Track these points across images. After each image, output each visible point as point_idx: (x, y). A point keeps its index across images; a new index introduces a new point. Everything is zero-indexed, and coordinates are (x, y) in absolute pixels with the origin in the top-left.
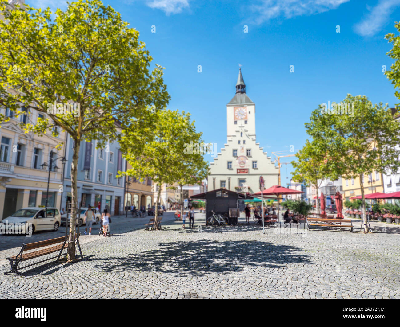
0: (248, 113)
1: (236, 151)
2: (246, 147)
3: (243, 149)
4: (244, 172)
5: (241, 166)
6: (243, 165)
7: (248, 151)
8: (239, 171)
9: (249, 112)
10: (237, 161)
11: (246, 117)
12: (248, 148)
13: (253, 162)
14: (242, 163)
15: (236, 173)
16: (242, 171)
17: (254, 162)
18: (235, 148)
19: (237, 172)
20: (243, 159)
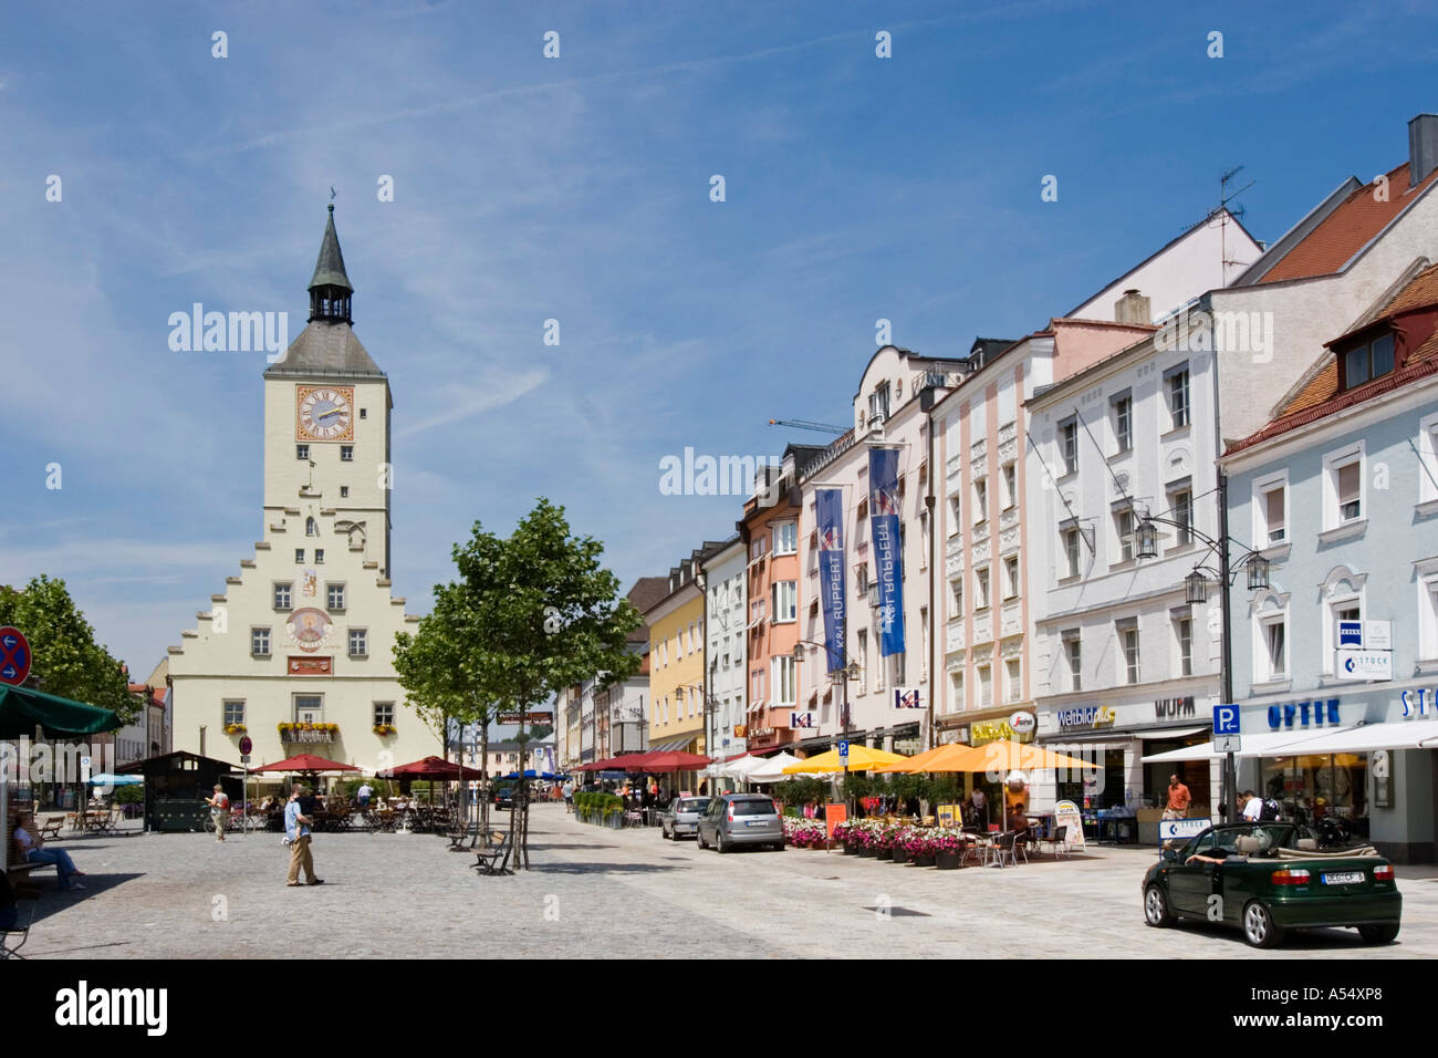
0: (357, 413)
1: (287, 587)
2: (326, 574)
3: (313, 581)
4: (313, 670)
5: (307, 645)
6: (313, 645)
7: (335, 588)
8: (295, 665)
9: (363, 413)
10: (291, 627)
11: (350, 432)
12: (336, 579)
13: (353, 633)
14: (309, 636)
15: (284, 673)
16: (311, 665)
17: (357, 633)
18: (283, 578)
19: (291, 670)
20: (313, 621)
